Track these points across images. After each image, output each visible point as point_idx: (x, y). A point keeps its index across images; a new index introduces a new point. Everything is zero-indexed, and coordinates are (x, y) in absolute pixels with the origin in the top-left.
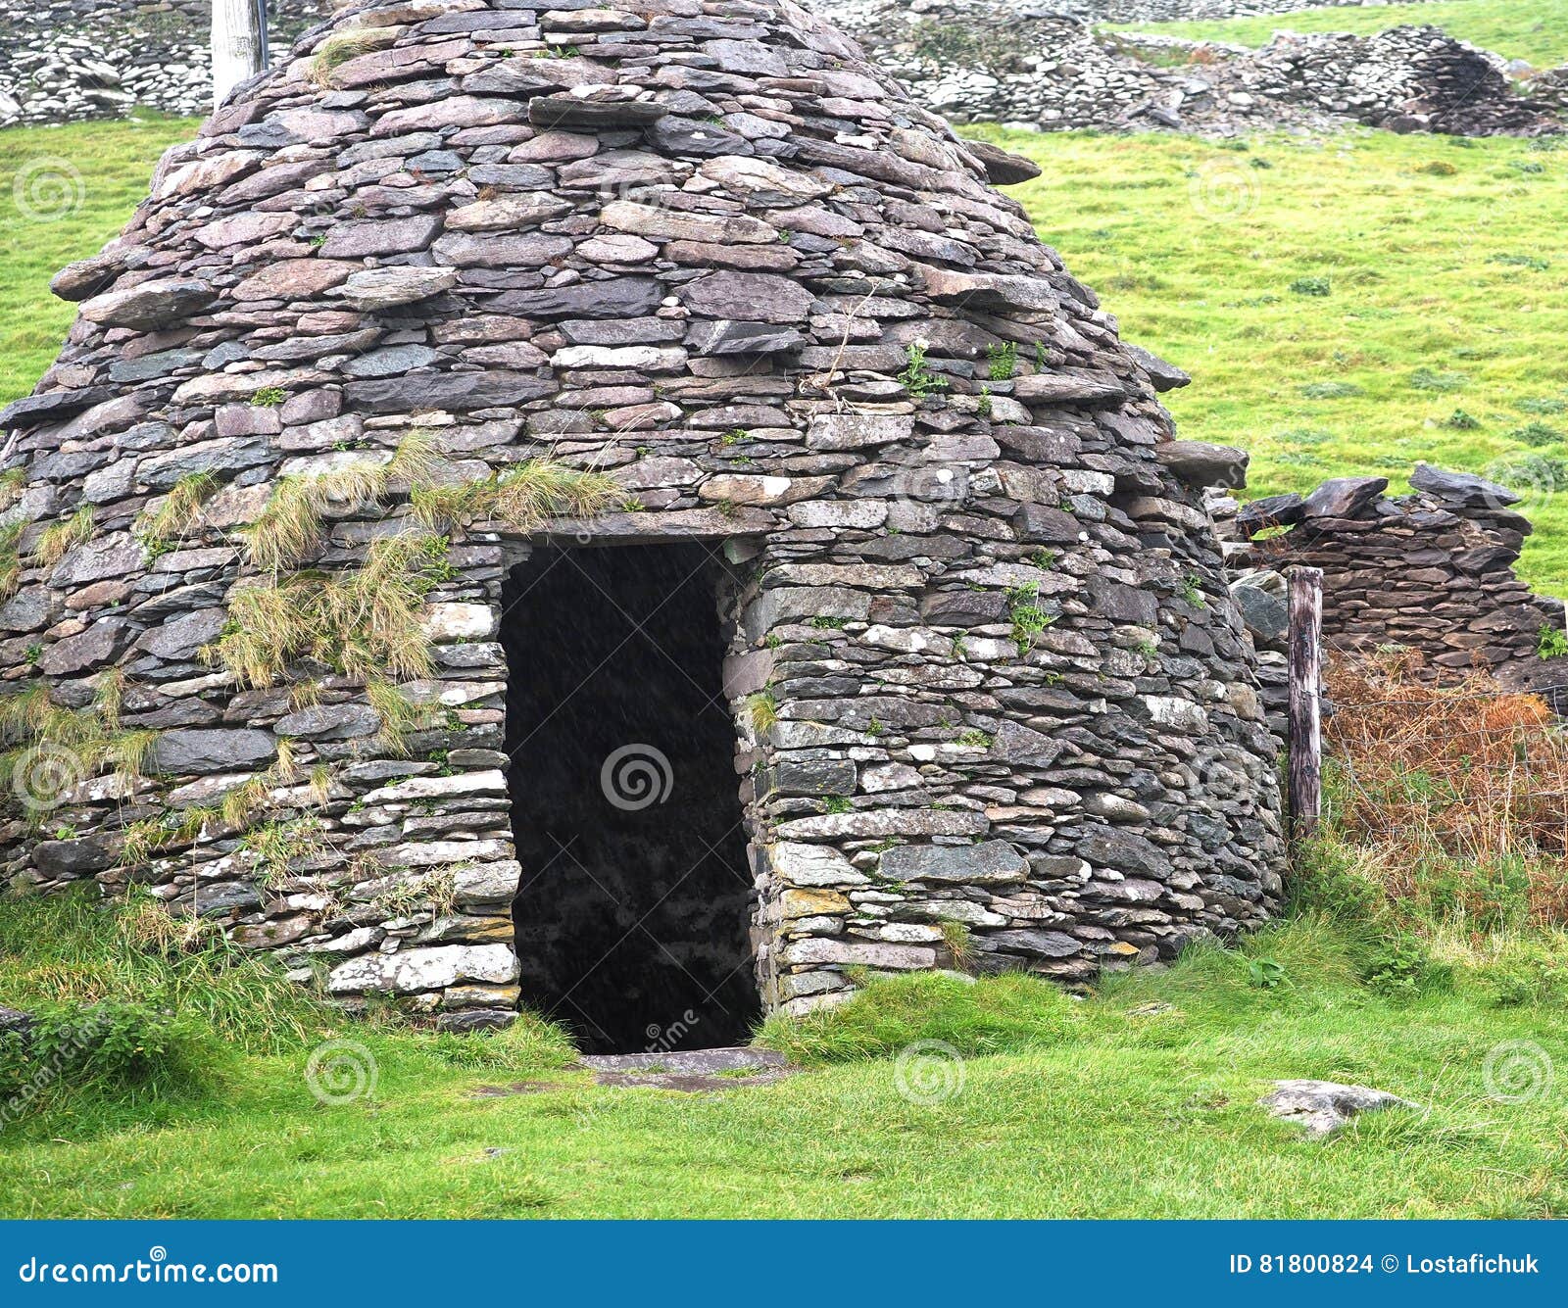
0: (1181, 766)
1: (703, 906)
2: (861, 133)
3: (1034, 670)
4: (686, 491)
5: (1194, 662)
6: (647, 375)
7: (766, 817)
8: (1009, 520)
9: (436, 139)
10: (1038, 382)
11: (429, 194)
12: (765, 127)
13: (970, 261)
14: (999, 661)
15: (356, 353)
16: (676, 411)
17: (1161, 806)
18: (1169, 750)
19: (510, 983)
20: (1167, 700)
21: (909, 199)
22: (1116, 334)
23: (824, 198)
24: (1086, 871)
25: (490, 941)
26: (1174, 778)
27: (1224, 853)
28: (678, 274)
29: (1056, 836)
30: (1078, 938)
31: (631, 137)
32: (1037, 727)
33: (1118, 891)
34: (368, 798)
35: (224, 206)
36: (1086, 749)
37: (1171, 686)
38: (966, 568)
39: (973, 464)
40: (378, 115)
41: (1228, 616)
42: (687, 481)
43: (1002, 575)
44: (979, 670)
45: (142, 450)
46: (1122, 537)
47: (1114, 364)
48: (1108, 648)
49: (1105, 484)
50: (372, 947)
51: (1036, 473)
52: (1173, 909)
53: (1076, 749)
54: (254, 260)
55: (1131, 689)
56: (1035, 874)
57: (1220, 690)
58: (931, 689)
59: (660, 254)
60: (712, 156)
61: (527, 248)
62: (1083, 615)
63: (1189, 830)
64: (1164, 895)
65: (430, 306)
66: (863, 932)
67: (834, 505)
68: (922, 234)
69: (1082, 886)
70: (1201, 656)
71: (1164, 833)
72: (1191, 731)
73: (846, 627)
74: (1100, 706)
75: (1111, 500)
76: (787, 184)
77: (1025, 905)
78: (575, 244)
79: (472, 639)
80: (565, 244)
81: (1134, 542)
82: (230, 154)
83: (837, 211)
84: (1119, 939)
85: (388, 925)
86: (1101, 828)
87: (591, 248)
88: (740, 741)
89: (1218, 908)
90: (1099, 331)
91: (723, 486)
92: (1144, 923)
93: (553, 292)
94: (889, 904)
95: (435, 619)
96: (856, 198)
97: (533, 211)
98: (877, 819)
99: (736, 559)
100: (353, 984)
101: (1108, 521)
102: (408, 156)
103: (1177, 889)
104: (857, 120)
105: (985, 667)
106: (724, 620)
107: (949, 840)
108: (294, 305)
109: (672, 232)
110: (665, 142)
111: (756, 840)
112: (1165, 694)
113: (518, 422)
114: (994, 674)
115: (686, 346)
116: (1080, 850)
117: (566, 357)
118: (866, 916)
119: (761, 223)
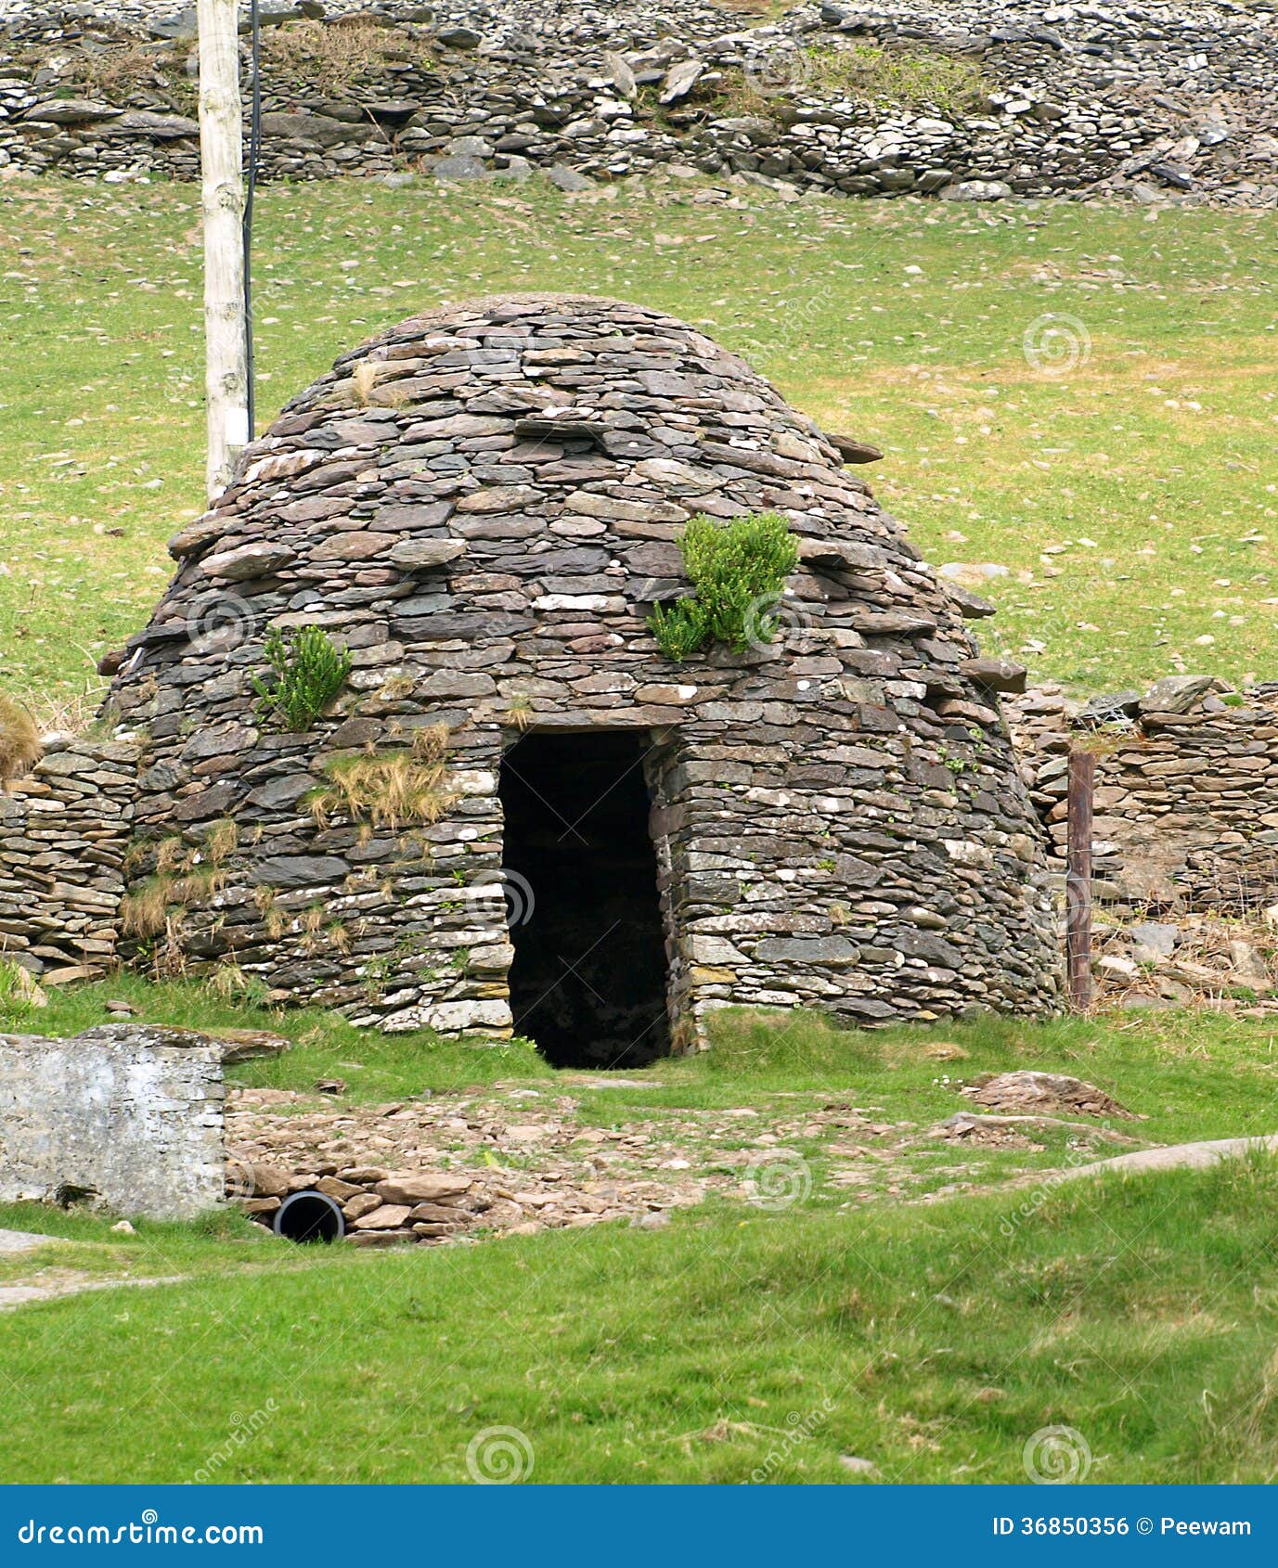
0: (971, 890)
1: (624, 1012)
2: (748, 438)
3: (864, 820)
4: (625, 695)
5: (984, 818)
6: (599, 615)
7: (679, 920)
8: (849, 716)
9: (449, 445)
10: (874, 619)
11: (447, 486)
12: (680, 437)
13: (824, 532)
14: (840, 814)
15: (397, 599)
16: (619, 640)
17: (955, 918)
18: (962, 878)
19: (506, 1027)
20: (961, 843)
21: (782, 487)
22: (934, 580)
23: (721, 488)
24: (900, 959)
25: (494, 998)
26: (965, 898)
27: (1004, 955)
28: (620, 544)
29: (878, 934)
30: (893, 1005)
31: (586, 446)
32: (865, 859)
33: (923, 975)
34: (410, 902)
35: (296, 491)
36: (901, 875)
37: (965, 833)
38: (818, 749)
39: (823, 677)
40: (405, 427)
41: (1013, 786)
42: (626, 689)
43: (844, 754)
44: (824, 819)
45: (246, 665)
46: (930, 728)
47: (930, 604)
48: (917, 805)
49: (920, 691)
50: (413, 1003)
51: (869, 683)
52: (963, 990)
53: (894, 875)
54: (322, 532)
55: (933, 835)
56: (863, 960)
57: (1003, 838)
58: (792, 832)
59: (607, 530)
60: (643, 459)
61: (516, 525)
62: (900, 783)
63: (977, 936)
64: (957, 980)
65: (450, 567)
66: (744, 996)
67: (726, 705)
68: (790, 512)
69: (897, 970)
70: (988, 813)
71: (957, 936)
72: (980, 866)
73: (735, 788)
74: (913, 846)
75: (924, 702)
76: (696, 479)
77: (858, 981)
78: (549, 523)
79: (481, 795)
80: (542, 523)
81: (940, 732)
82: (299, 453)
83: (731, 498)
84: (924, 1009)
85: (423, 987)
86: (911, 931)
87: (558, 526)
88: (661, 868)
89: (998, 992)
90: (918, 579)
91: (649, 692)
92: (943, 998)
93: (533, 557)
94: (761, 977)
95: (455, 781)
96: (744, 488)
97: (519, 499)
98: (754, 920)
99: (659, 741)
100: (400, 1027)
101: (921, 717)
102: (430, 458)
103: (967, 976)
104: (745, 428)
105: (830, 817)
106: (649, 784)
107: (805, 935)
108: (352, 565)
109: (616, 515)
110: (610, 450)
111: (671, 936)
112: (960, 839)
113: (512, 647)
114: (836, 822)
115: (625, 596)
116: (896, 945)
117: (544, 603)
118: (748, 985)
119: (676, 507)
